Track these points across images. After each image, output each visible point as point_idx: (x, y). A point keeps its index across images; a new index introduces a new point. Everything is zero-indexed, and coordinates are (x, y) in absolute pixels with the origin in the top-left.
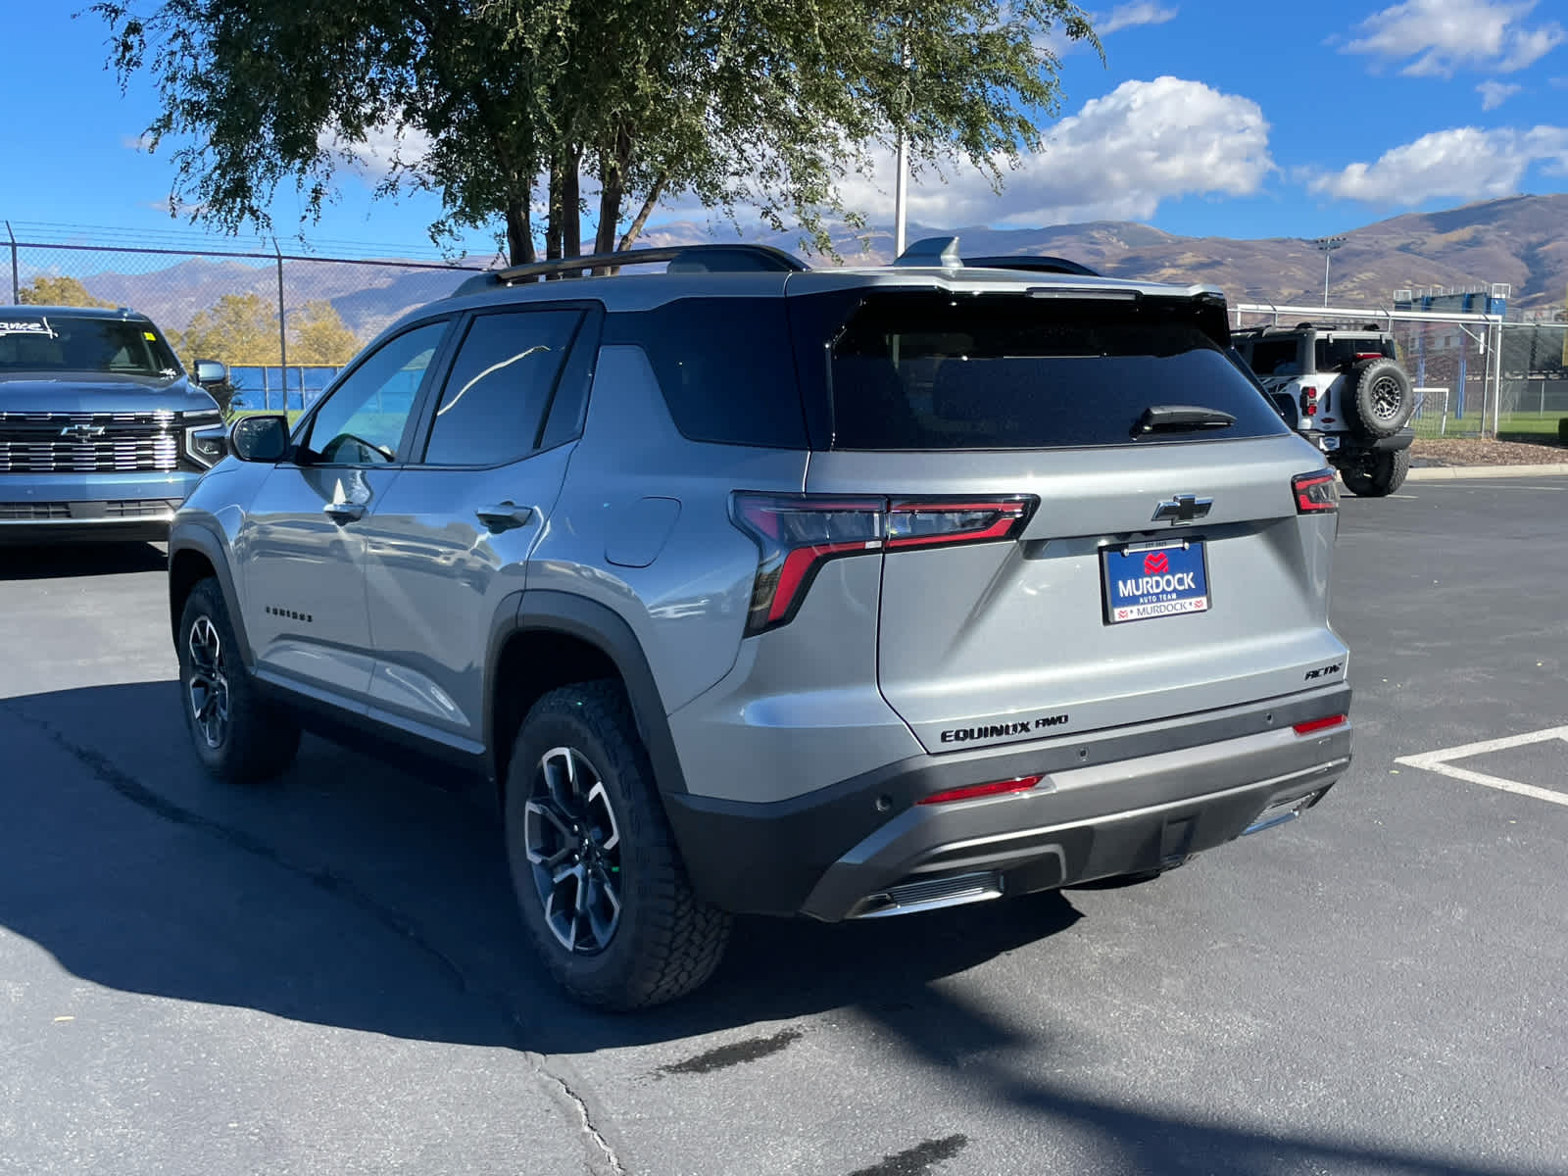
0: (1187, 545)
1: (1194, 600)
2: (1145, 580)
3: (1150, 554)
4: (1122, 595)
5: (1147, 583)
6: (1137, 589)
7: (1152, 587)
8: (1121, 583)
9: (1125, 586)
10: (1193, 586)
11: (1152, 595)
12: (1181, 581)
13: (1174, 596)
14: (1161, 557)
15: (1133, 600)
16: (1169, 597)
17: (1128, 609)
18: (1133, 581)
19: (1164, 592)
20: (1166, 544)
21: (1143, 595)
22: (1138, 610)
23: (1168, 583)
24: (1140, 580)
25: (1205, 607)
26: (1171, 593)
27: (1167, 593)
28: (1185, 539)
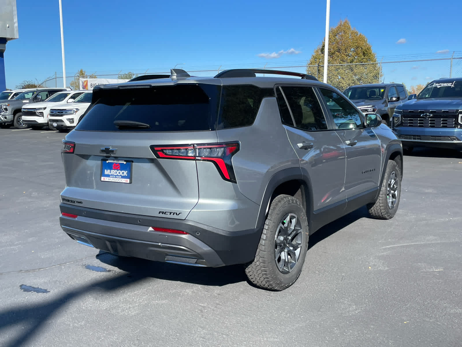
0: (125, 163)
1: (125, 179)
2: (113, 171)
3: (115, 163)
4: (105, 174)
5: (113, 172)
6: (110, 173)
7: (114, 173)
8: (106, 170)
9: (107, 172)
10: (126, 175)
11: (114, 175)
12: (123, 173)
13: (120, 177)
14: (118, 165)
15: (108, 176)
16: (119, 177)
17: (106, 178)
18: (109, 170)
19: (117, 175)
20: (119, 161)
21: (111, 175)
22: (108, 179)
23: (119, 173)
24: (111, 171)
25: (128, 182)
26: (120, 176)
27: (118, 176)
28: (125, 161)
